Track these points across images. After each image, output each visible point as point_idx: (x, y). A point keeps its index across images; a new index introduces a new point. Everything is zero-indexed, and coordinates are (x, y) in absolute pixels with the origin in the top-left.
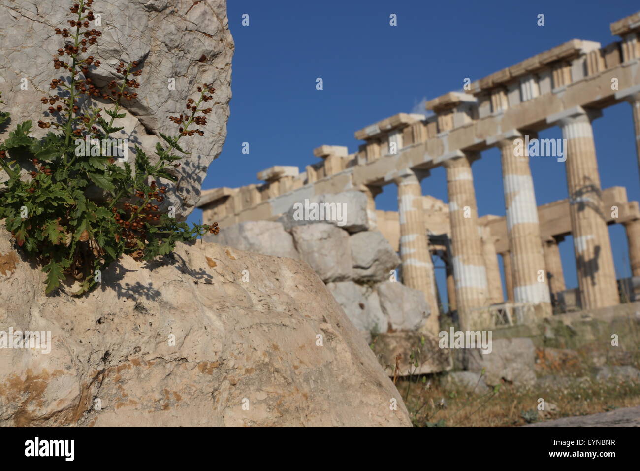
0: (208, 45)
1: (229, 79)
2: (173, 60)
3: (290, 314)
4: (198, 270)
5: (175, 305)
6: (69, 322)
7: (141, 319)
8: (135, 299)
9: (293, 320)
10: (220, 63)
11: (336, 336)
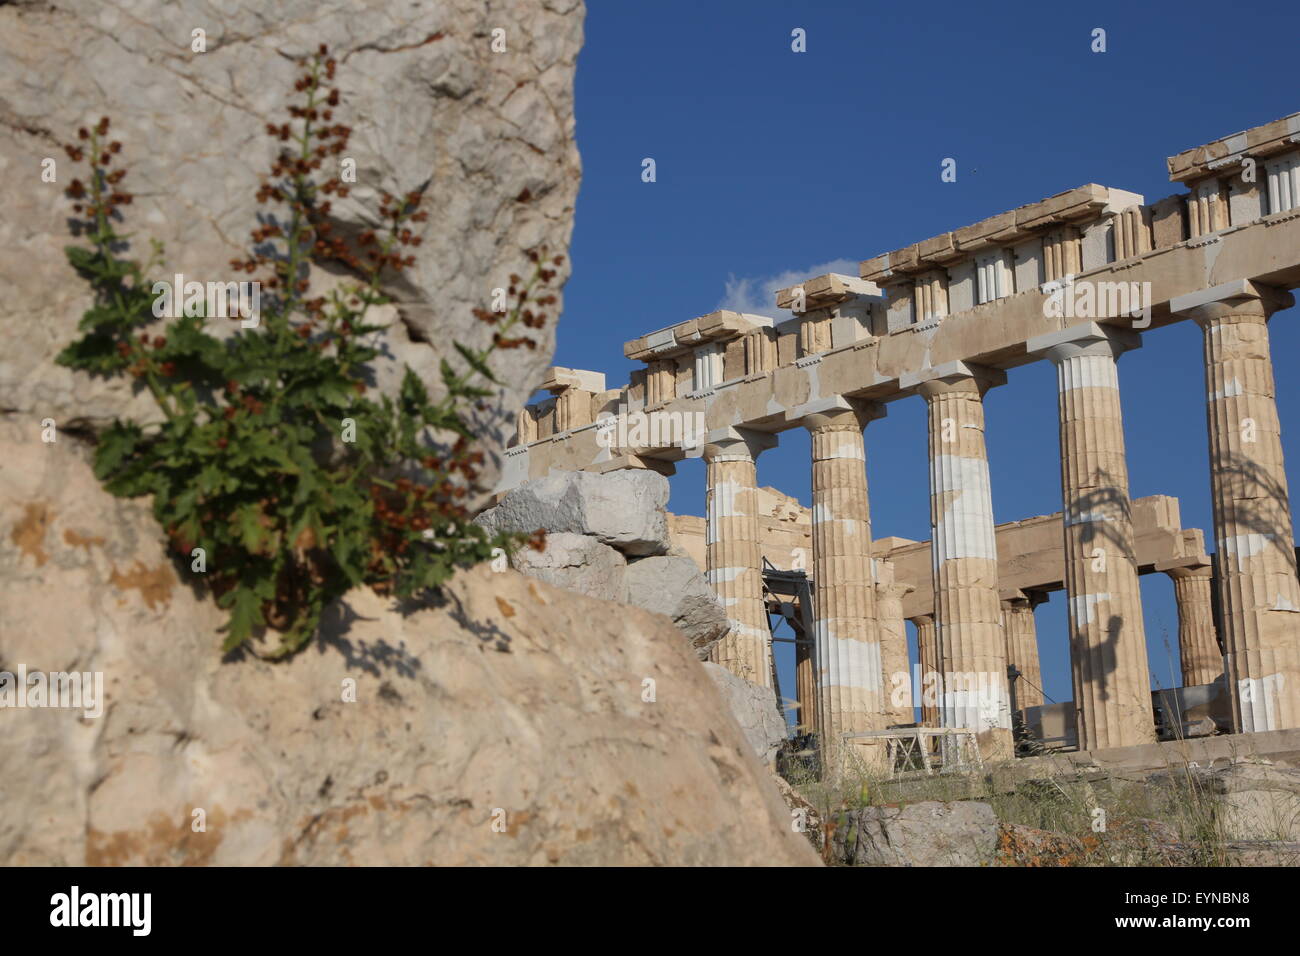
0: (537, 170)
1: (567, 239)
2: (474, 195)
3: (654, 722)
4: (483, 623)
5: (452, 691)
6: (260, 711)
7: (390, 714)
8: (377, 674)
9: (663, 737)
10: (554, 205)
11: (740, 774)
